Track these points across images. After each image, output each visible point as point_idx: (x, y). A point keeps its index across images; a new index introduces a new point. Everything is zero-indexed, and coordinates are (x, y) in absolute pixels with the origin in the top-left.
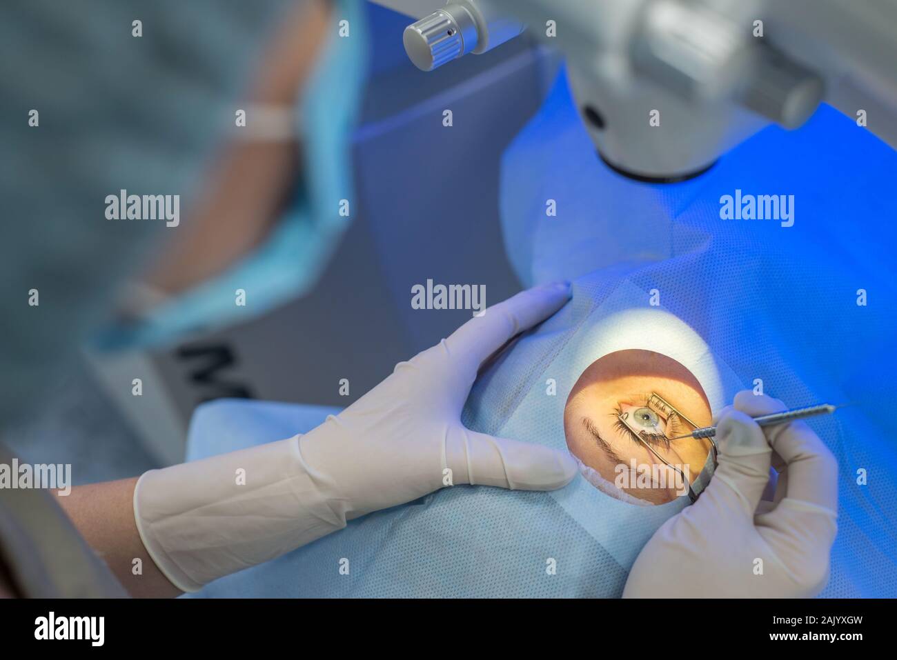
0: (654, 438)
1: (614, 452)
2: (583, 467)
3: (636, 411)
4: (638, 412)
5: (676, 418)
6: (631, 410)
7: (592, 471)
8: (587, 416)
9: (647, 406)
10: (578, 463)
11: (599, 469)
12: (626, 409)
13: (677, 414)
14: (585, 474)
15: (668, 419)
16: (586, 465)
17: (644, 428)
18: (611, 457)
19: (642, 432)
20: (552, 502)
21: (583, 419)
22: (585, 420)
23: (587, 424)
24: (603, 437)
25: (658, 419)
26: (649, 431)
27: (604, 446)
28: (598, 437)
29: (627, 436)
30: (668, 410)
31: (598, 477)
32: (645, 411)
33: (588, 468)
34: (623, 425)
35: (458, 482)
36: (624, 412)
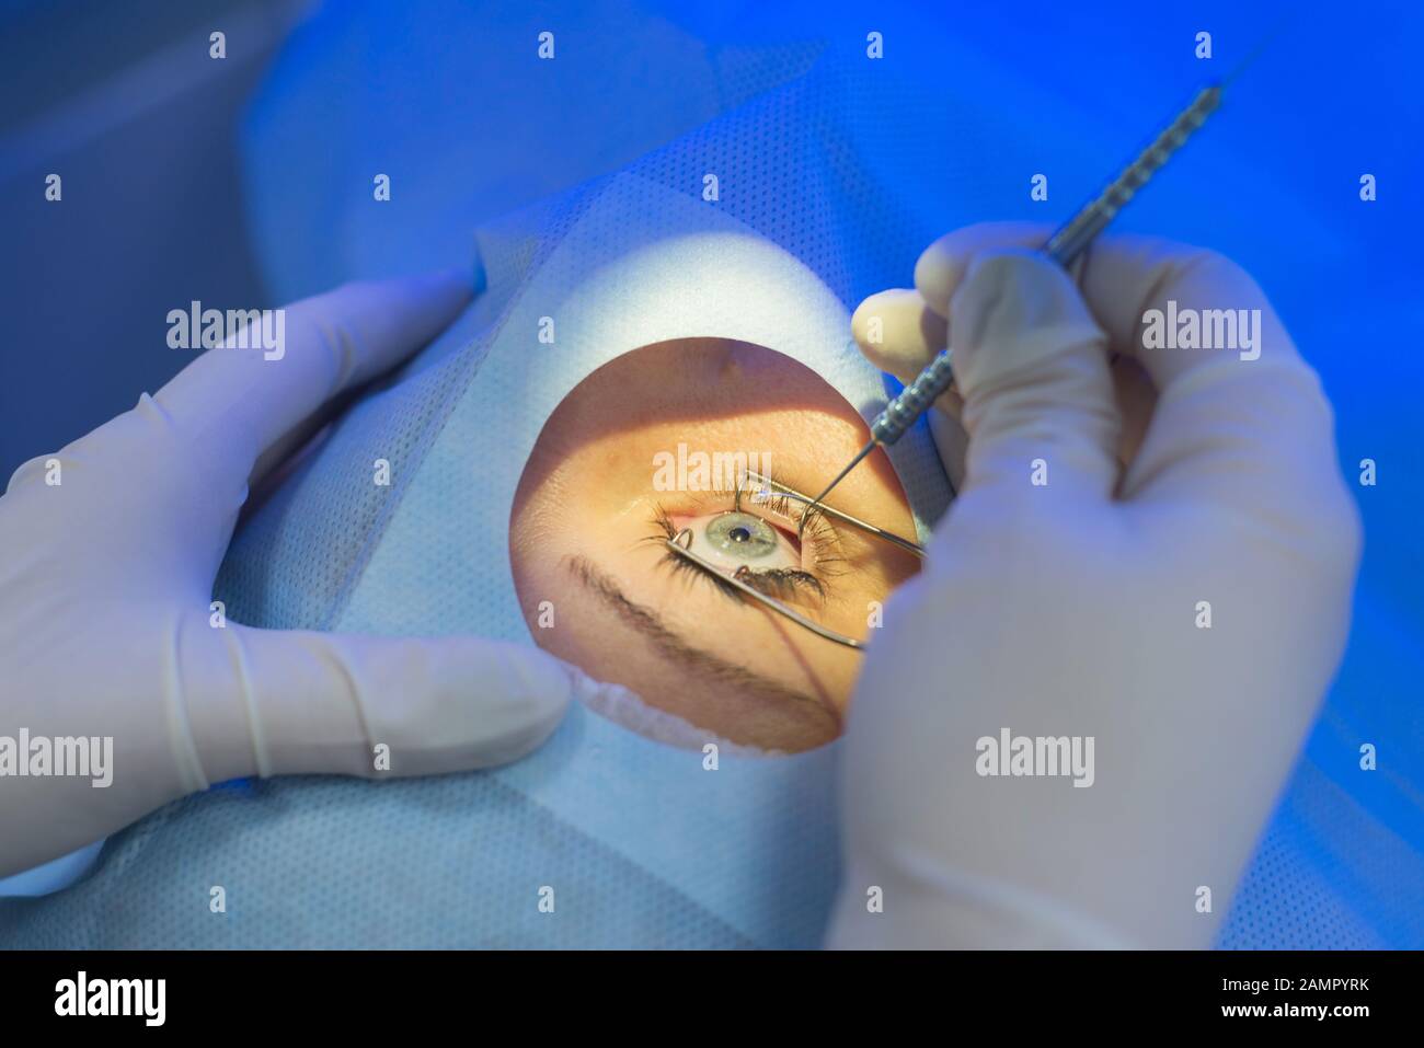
0: (778, 583)
1: (674, 631)
2: (590, 686)
3: (709, 526)
4: (715, 525)
5: (821, 522)
6: (698, 526)
7: (617, 692)
8: (576, 553)
9: (738, 509)
10: (572, 677)
11: (637, 688)
12: (679, 524)
13: (824, 512)
14: (599, 704)
15: (801, 530)
16: (598, 678)
17: (745, 563)
18: (666, 648)
19: (742, 572)
20: (514, 799)
21: (567, 562)
22: (573, 563)
23: (583, 573)
24: (637, 597)
25: (775, 535)
26: (760, 565)
27: (641, 619)
28: (618, 599)
29: (704, 585)
30: (797, 507)
31: (637, 705)
32: (736, 520)
33: (604, 686)
34: (684, 561)
35: (221, 777)
36: (679, 529)
